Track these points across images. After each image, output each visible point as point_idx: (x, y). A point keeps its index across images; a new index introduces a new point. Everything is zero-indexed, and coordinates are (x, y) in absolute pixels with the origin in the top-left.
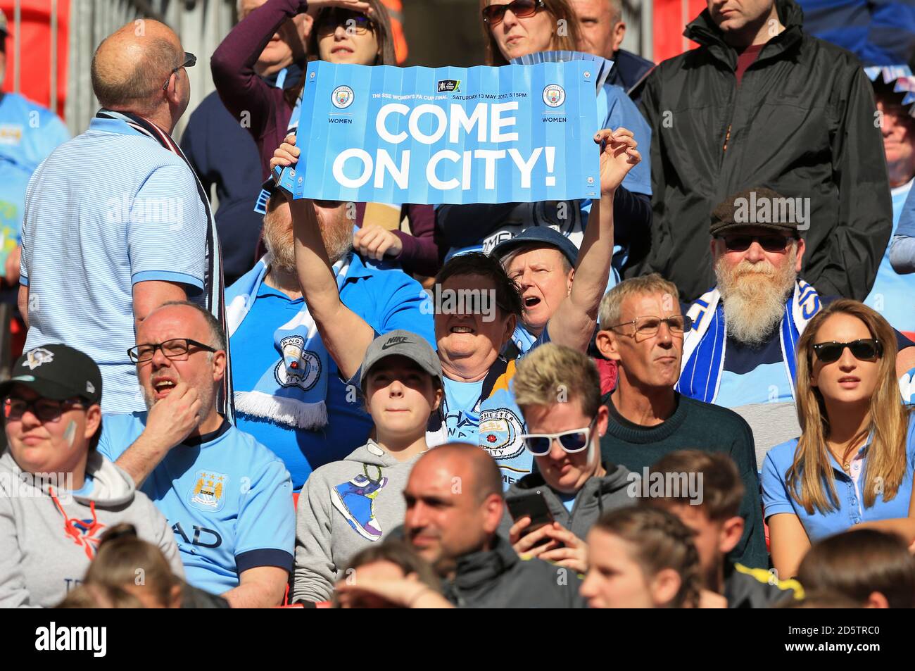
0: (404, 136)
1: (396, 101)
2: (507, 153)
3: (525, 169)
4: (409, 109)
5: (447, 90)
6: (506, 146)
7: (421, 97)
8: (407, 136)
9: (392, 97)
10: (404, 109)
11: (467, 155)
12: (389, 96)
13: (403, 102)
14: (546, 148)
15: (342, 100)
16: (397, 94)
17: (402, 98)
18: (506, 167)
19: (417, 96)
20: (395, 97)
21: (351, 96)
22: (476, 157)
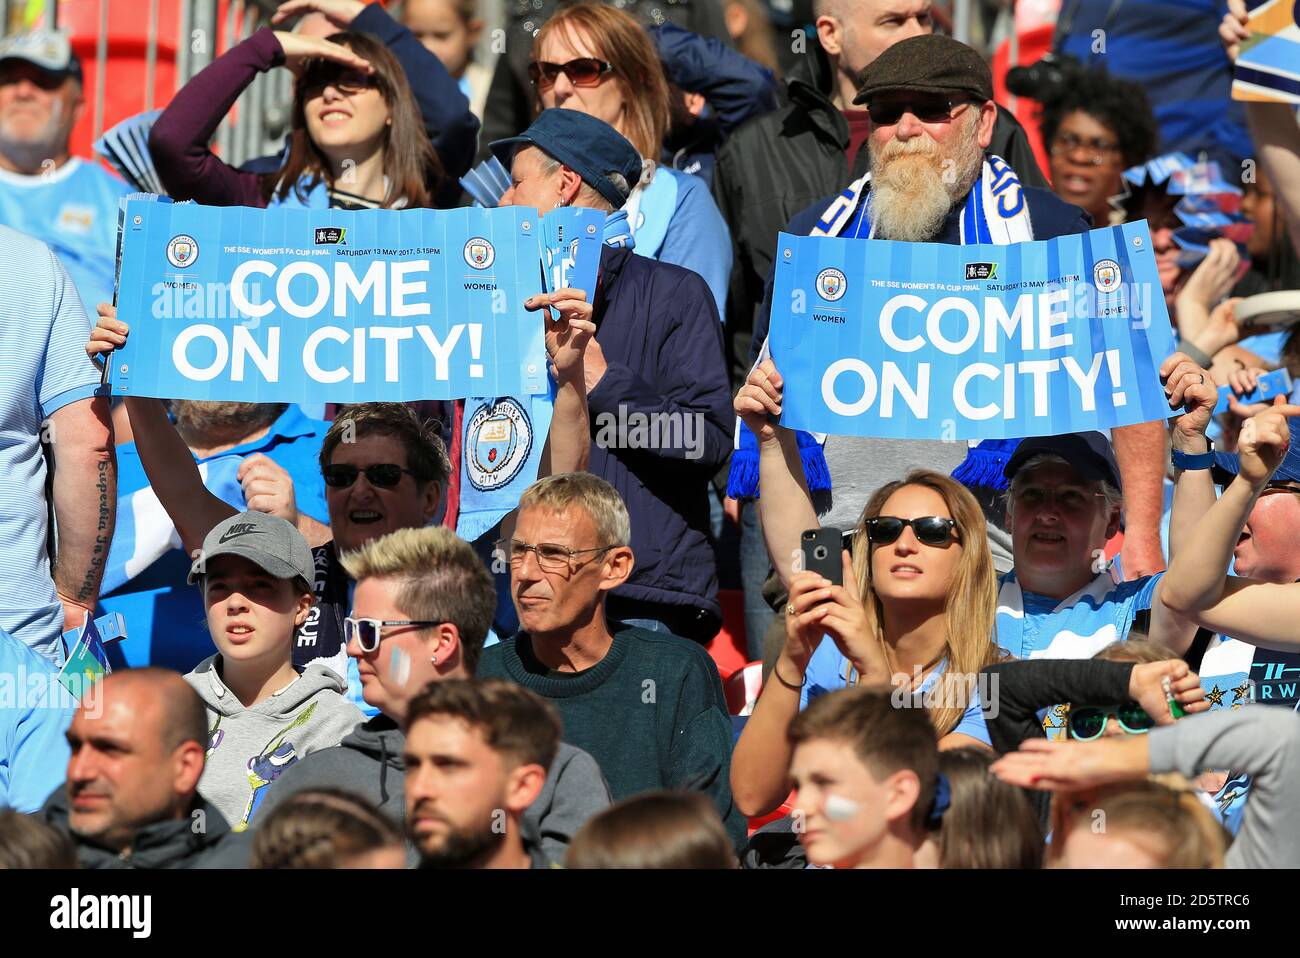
0: (269, 307)
1: (258, 257)
2: (415, 332)
3: (442, 354)
4: (275, 269)
5: (328, 242)
6: (412, 321)
7: (292, 251)
8: (274, 307)
9: (252, 251)
10: (268, 269)
11: (360, 333)
12: (247, 250)
13: (267, 258)
14: (470, 325)
15: (182, 256)
16: (259, 246)
17: (266, 252)
18: (413, 351)
19: (287, 250)
20: (255, 251)
21: (195, 249)
22: (372, 336)
